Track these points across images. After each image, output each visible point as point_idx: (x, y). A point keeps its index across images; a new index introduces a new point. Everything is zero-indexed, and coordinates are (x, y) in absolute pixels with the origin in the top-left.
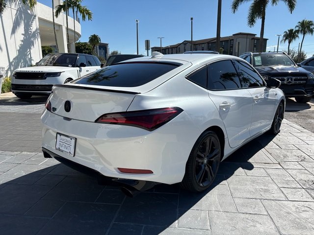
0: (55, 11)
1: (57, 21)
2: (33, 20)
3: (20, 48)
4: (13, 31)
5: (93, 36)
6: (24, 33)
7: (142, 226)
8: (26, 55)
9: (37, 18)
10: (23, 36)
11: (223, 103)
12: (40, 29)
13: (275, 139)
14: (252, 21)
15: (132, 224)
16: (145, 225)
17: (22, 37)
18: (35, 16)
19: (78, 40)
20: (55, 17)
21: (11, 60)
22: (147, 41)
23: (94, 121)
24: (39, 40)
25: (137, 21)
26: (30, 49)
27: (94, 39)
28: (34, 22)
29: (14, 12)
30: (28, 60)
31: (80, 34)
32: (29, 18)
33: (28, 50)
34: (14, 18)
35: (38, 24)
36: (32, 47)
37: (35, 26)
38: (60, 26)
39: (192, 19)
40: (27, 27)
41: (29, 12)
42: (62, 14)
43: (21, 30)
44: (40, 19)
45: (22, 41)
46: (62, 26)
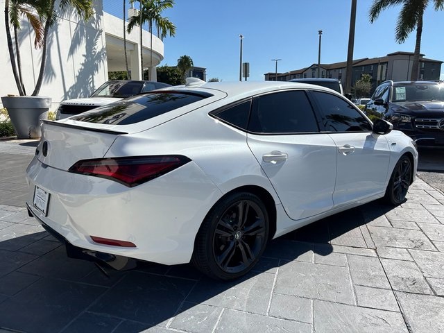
0: (127, 23)
1: (129, 37)
2: (98, 37)
3: (80, 73)
4: (72, 51)
5: (182, 57)
6: (85, 54)
7: (121, 320)
8: (88, 83)
9: (103, 34)
10: (84, 58)
11: (272, 153)
12: (107, 48)
13: (391, 213)
14: (402, 35)
15: (109, 316)
16: (125, 319)
17: (83, 60)
18: (101, 31)
19: (159, 63)
20: (127, 33)
21: (67, 90)
22: (246, 64)
23: (67, 169)
24: (106, 63)
25: (241, 36)
26: (93, 74)
27: (185, 62)
28: (100, 39)
29: (74, 26)
30: (89, 89)
31: (163, 55)
32: (93, 34)
33: (91, 76)
34: (73, 33)
35: (104, 41)
36: (96, 73)
37: (100, 44)
38: (135, 44)
39: (320, 32)
40: (90, 45)
41: (93, 25)
42: (136, 28)
43: (82, 49)
44: (107, 35)
45: (83, 64)
46: (137, 44)
